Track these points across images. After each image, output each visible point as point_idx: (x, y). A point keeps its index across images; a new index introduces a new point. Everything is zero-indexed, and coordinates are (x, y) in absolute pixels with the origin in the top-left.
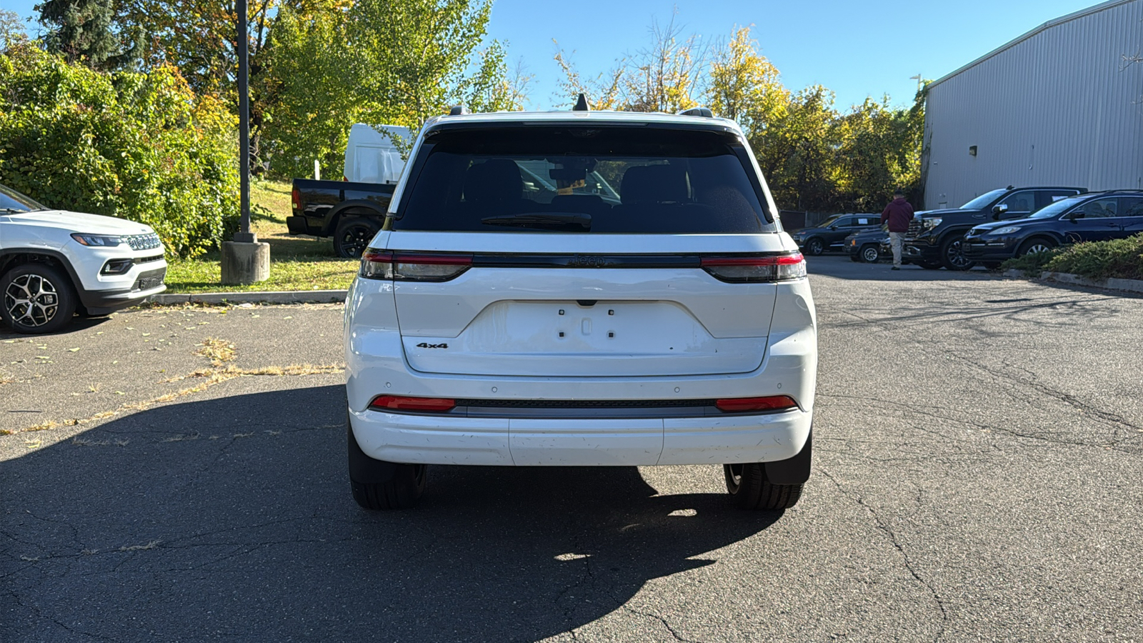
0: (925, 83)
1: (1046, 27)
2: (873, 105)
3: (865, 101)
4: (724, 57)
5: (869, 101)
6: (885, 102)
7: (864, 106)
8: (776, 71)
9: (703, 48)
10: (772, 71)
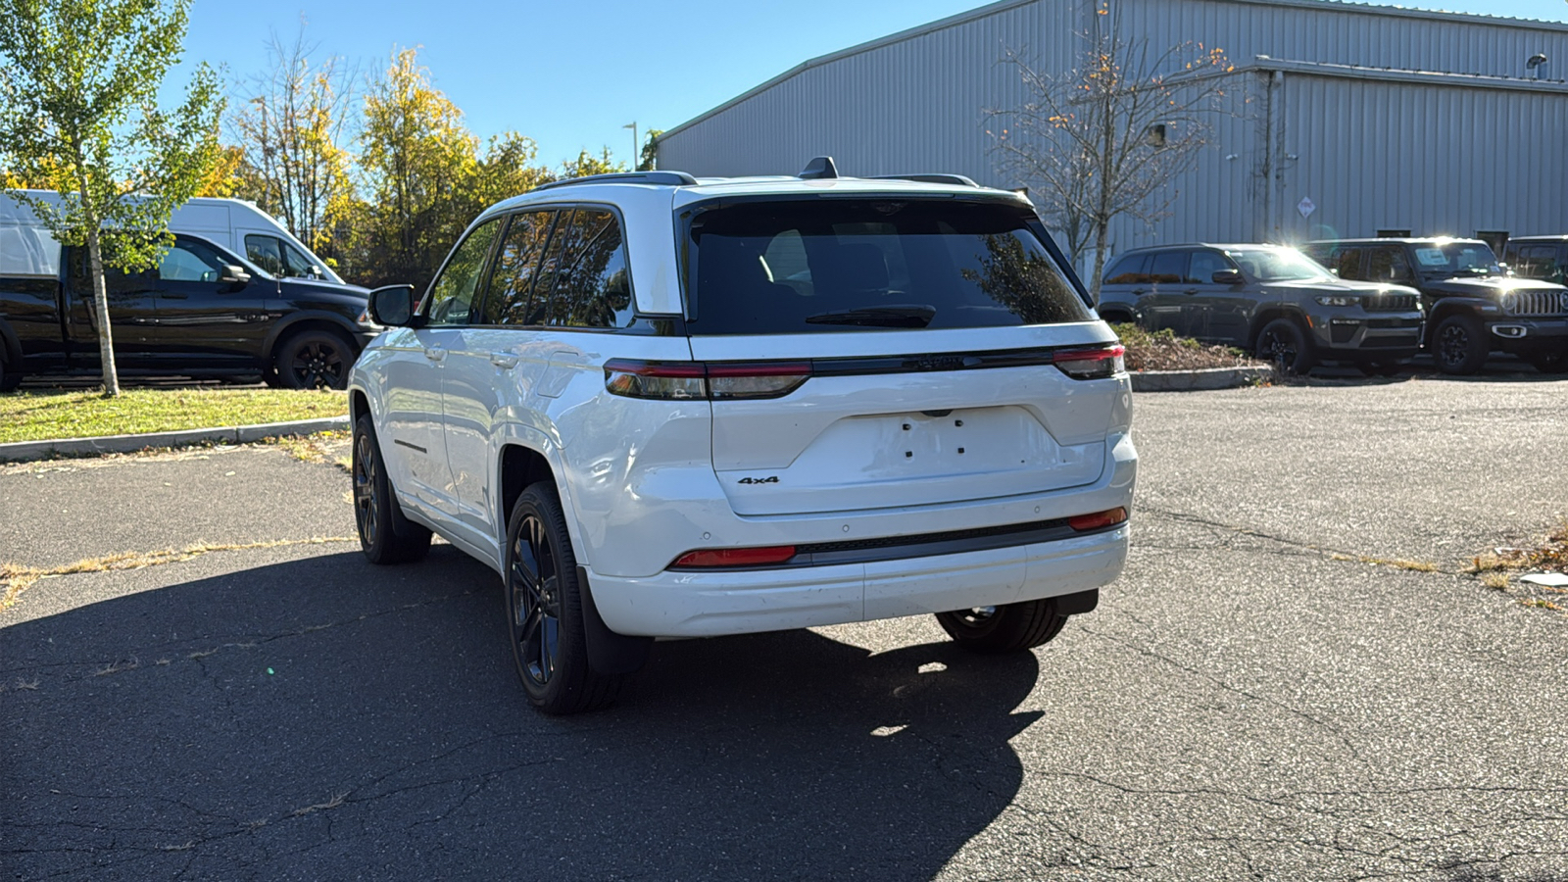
0: (653, 135)
1: (806, 67)
2: (591, 161)
3: (579, 155)
4: (384, 88)
5: (584, 156)
6: (605, 157)
7: (580, 162)
8: (457, 111)
9: (348, 76)
10: (452, 111)
